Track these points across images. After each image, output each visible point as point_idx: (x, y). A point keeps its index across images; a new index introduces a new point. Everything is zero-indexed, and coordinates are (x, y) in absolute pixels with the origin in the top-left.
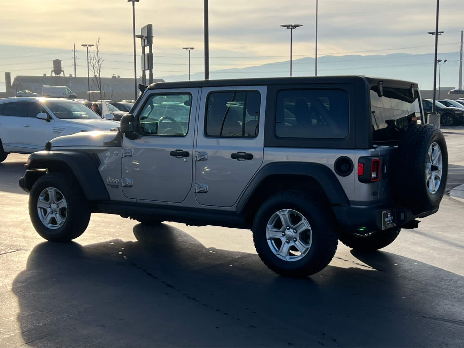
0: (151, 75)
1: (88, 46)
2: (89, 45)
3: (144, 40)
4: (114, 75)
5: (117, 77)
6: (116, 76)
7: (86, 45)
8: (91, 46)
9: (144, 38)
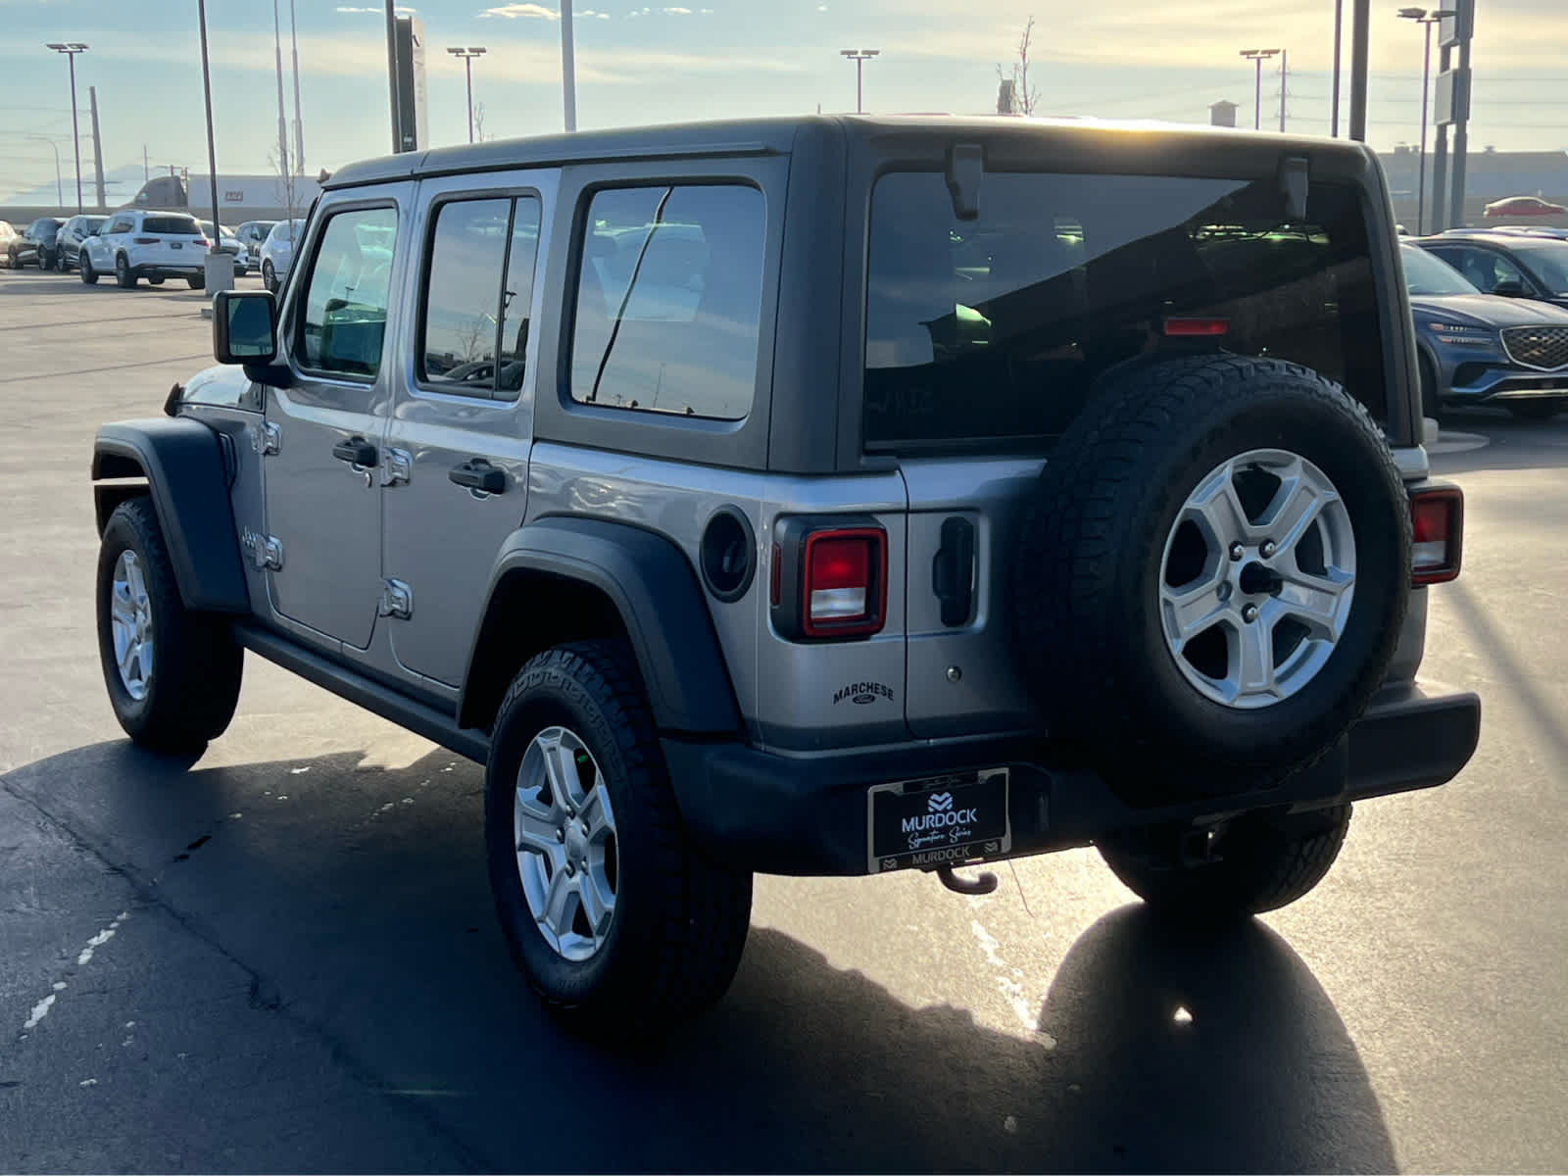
0: (1461, 139)
1: (1259, 55)
2: (1264, 52)
3: (1428, 23)
4: (1402, 143)
5: (1411, 150)
6: (1408, 148)
7: (1256, 52)
8: (1270, 53)
9: (1428, 17)
